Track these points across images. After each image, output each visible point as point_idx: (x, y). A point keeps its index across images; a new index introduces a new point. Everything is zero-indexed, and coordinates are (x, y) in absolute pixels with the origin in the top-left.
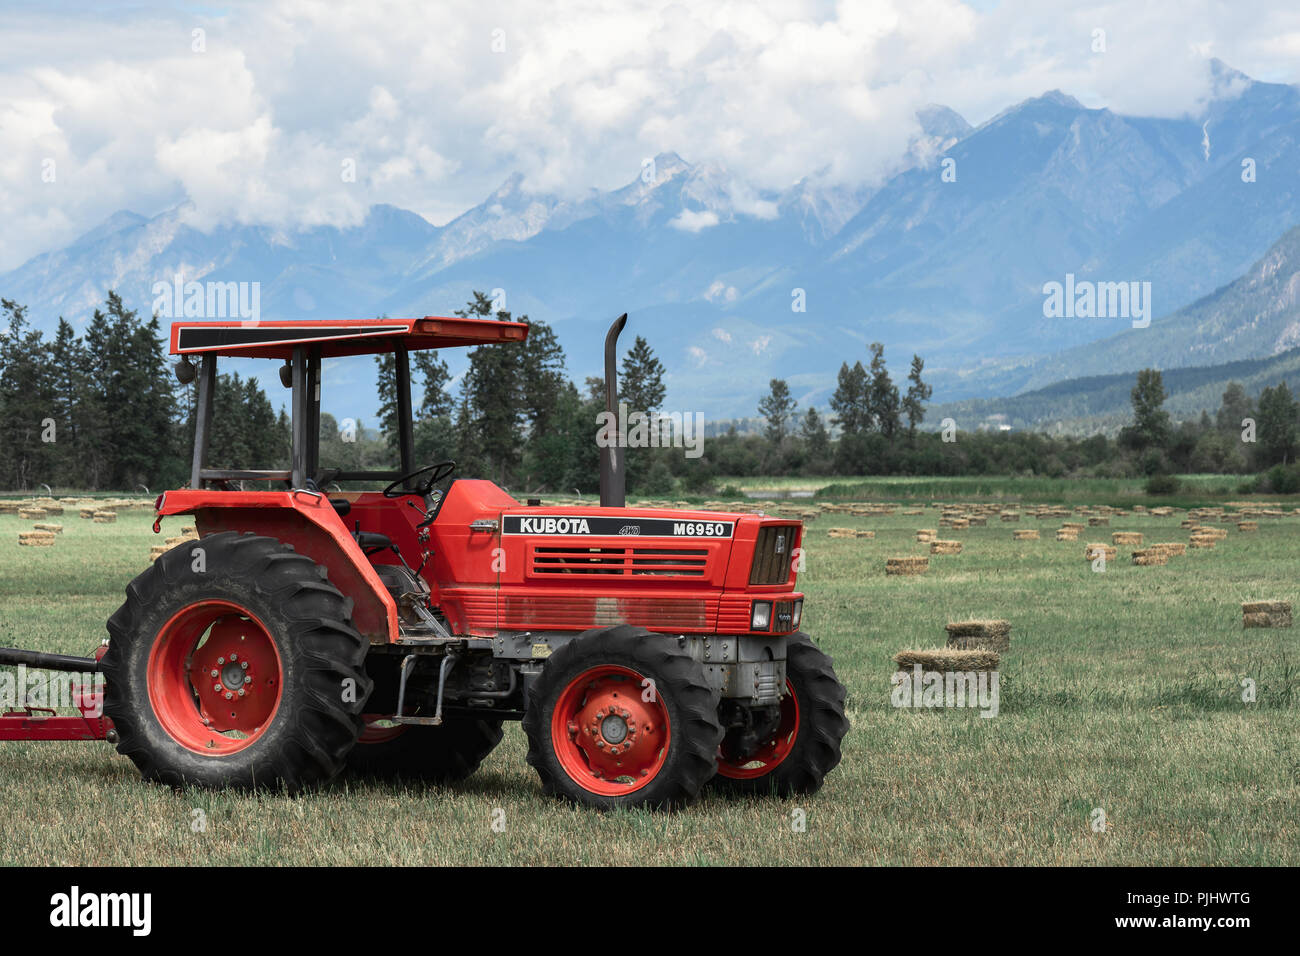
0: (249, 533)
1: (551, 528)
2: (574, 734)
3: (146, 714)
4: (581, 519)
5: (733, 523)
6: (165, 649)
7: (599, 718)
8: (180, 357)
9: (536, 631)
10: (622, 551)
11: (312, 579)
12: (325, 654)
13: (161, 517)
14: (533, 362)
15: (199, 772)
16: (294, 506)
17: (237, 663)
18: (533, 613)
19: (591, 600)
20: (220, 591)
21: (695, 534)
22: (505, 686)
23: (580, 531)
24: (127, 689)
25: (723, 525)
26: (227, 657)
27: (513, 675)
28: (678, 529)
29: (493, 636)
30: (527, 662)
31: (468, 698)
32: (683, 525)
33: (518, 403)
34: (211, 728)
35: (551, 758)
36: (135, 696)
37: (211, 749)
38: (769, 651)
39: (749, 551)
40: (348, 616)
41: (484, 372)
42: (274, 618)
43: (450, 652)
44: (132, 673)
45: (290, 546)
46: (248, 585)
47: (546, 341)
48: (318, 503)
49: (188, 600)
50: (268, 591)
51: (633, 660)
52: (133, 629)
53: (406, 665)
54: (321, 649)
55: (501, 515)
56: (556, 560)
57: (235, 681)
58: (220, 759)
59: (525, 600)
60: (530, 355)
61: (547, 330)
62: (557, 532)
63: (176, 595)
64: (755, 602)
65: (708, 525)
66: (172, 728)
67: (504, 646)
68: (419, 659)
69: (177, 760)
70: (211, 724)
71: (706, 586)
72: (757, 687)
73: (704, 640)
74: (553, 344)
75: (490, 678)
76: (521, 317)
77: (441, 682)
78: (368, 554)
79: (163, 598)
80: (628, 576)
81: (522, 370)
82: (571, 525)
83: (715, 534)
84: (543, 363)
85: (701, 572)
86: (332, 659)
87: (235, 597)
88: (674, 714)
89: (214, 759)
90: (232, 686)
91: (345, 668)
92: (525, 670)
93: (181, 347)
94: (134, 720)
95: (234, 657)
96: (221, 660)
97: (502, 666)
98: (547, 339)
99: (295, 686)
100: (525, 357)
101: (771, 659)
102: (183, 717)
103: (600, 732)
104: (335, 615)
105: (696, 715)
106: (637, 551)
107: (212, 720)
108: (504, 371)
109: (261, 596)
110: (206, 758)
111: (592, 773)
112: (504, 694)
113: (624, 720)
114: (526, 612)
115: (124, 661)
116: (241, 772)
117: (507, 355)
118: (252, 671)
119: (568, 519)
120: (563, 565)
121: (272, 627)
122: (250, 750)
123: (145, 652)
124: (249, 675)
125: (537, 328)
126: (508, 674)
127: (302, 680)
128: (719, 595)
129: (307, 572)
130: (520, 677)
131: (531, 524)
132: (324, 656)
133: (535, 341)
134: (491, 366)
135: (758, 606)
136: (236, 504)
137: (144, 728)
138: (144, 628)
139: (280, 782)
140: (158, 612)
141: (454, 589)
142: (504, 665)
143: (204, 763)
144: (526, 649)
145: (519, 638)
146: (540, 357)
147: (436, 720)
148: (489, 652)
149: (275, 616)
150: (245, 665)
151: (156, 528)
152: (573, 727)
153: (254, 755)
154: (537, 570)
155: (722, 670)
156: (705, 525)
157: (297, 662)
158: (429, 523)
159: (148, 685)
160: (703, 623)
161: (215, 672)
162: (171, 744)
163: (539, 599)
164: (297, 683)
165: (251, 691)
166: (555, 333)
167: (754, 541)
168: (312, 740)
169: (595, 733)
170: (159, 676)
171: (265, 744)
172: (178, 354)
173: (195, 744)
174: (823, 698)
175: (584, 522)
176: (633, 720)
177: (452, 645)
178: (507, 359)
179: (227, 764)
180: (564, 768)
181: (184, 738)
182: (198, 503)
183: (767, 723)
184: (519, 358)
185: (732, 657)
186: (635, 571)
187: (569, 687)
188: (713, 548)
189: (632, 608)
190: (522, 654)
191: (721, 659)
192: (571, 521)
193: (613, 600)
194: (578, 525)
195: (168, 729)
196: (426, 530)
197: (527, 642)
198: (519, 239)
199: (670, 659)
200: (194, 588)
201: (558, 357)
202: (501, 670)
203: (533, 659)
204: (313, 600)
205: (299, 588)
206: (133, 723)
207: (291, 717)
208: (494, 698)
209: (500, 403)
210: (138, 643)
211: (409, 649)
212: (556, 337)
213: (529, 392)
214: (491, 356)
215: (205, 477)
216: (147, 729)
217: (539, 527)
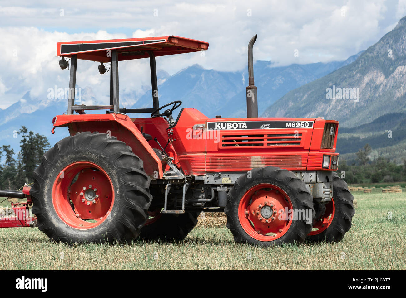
0: (96, 132)
1: (229, 127)
2: (247, 215)
3: (52, 212)
4: (243, 122)
5: (313, 122)
6: (60, 184)
7: (260, 207)
8: (61, 57)
9: (224, 172)
10: (262, 136)
11: (126, 151)
12: (134, 183)
13: (55, 127)
14: (41, 148)
15: (77, 237)
16: (115, 120)
17: (92, 189)
18: (222, 164)
19: (248, 158)
20: (85, 157)
21: (296, 127)
22: (210, 197)
23: (243, 128)
24: (43, 202)
25: (308, 122)
26: (87, 187)
27: (213, 192)
28: (288, 125)
29: (204, 175)
30: (219, 186)
31: (192, 203)
32: (290, 123)
33: (37, 161)
34: (80, 218)
35: (239, 226)
36: (47, 205)
37: (82, 227)
38: (327, 178)
39: (321, 133)
40: (142, 167)
41: (25, 151)
42: (110, 168)
43: (187, 182)
44: (45, 194)
45: (115, 137)
46: (97, 154)
47: (44, 142)
48: (126, 118)
49: (70, 161)
50: (107, 156)
51: (275, 180)
52: (45, 175)
53: (167, 189)
54: (132, 181)
55: (206, 122)
56: (232, 141)
57: (91, 197)
58: (86, 231)
59: (219, 158)
60: (40, 146)
61: (45, 138)
62: (232, 128)
63: (65, 159)
64: (324, 155)
65: (301, 123)
66: (64, 218)
67: (209, 179)
68: (172, 186)
69: (67, 232)
70: (80, 217)
71: (302, 149)
72: (324, 193)
73: (301, 173)
74: (47, 142)
75: (202, 193)
76: (37, 134)
77: (184, 195)
78: (148, 140)
79: (59, 161)
80: (265, 146)
81: (38, 151)
82: (239, 125)
83: (305, 127)
84: (44, 148)
85: (299, 143)
86: (137, 185)
87: (92, 159)
88: (295, 204)
89: (83, 231)
90: (89, 199)
91: (143, 189)
92: (218, 189)
93: (61, 53)
94: (47, 215)
95: (90, 187)
96: (84, 188)
97: (207, 188)
98: (45, 141)
99: (120, 198)
100: (38, 146)
101: (328, 181)
102: (68, 214)
103: (260, 213)
104: (137, 166)
105: (305, 204)
106: (269, 135)
107: (80, 215)
108: (32, 151)
109: (104, 159)
110: (80, 231)
111: (256, 232)
112: (209, 200)
113: (271, 208)
114: (219, 164)
115: (41, 189)
116: (96, 236)
117: (32, 146)
118: (99, 192)
119: (237, 122)
120: (235, 142)
121: (109, 172)
122: (100, 227)
123: (51, 185)
124: (98, 194)
125: (42, 137)
126: (211, 191)
127: (123, 195)
128: (308, 153)
129: (123, 148)
130: (217, 193)
131: (220, 125)
132: (133, 184)
133: (41, 141)
134: (28, 149)
135: (325, 158)
136: (89, 120)
137: (51, 218)
138: (50, 175)
139: (115, 240)
140: (56, 167)
141: (185, 155)
142: (209, 187)
143: (79, 233)
144: (219, 180)
145: (216, 176)
146: (43, 147)
147: (182, 211)
148: (202, 182)
149: (111, 167)
150: (95, 190)
151: (53, 132)
152: (247, 212)
153: (102, 229)
154: (223, 145)
155: (310, 186)
156: (300, 122)
157: (121, 187)
158: (173, 127)
159: (53, 200)
160: (300, 166)
161: (82, 193)
162: (64, 225)
163: (225, 158)
164: (121, 196)
165: (98, 201)
166: (47, 139)
167: (323, 129)
168: (128, 221)
169: (258, 214)
170: (57, 195)
171: (107, 224)
172: (60, 56)
173: (74, 225)
174: (345, 199)
175: (245, 124)
176: (276, 208)
177: (187, 179)
178: (33, 147)
179: (90, 233)
180: (244, 230)
181: (69, 222)
182: (72, 120)
183: (320, 211)
184: (36, 147)
185: (314, 180)
186: (269, 144)
187: (246, 194)
188: (304, 132)
189: (267, 161)
190: (218, 182)
191: (309, 181)
192: (239, 123)
193: (259, 157)
194: (242, 125)
195: (63, 219)
196: (172, 130)
197: (219, 177)
198: (29, 113)
199: (292, 180)
200: (73, 156)
201: (49, 146)
202: (207, 189)
203: (222, 184)
204: (127, 160)
205: (121, 155)
206: (46, 217)
207: (119, 211)
208: (204, 202)
209: (30, 161)
210: (48, 181)
211: (167, 181)
212: (48, 140)
213: (40, 158)
214: (28, 146)
215: (73, 109)
216: (53, 219)
217: (224, 126)
